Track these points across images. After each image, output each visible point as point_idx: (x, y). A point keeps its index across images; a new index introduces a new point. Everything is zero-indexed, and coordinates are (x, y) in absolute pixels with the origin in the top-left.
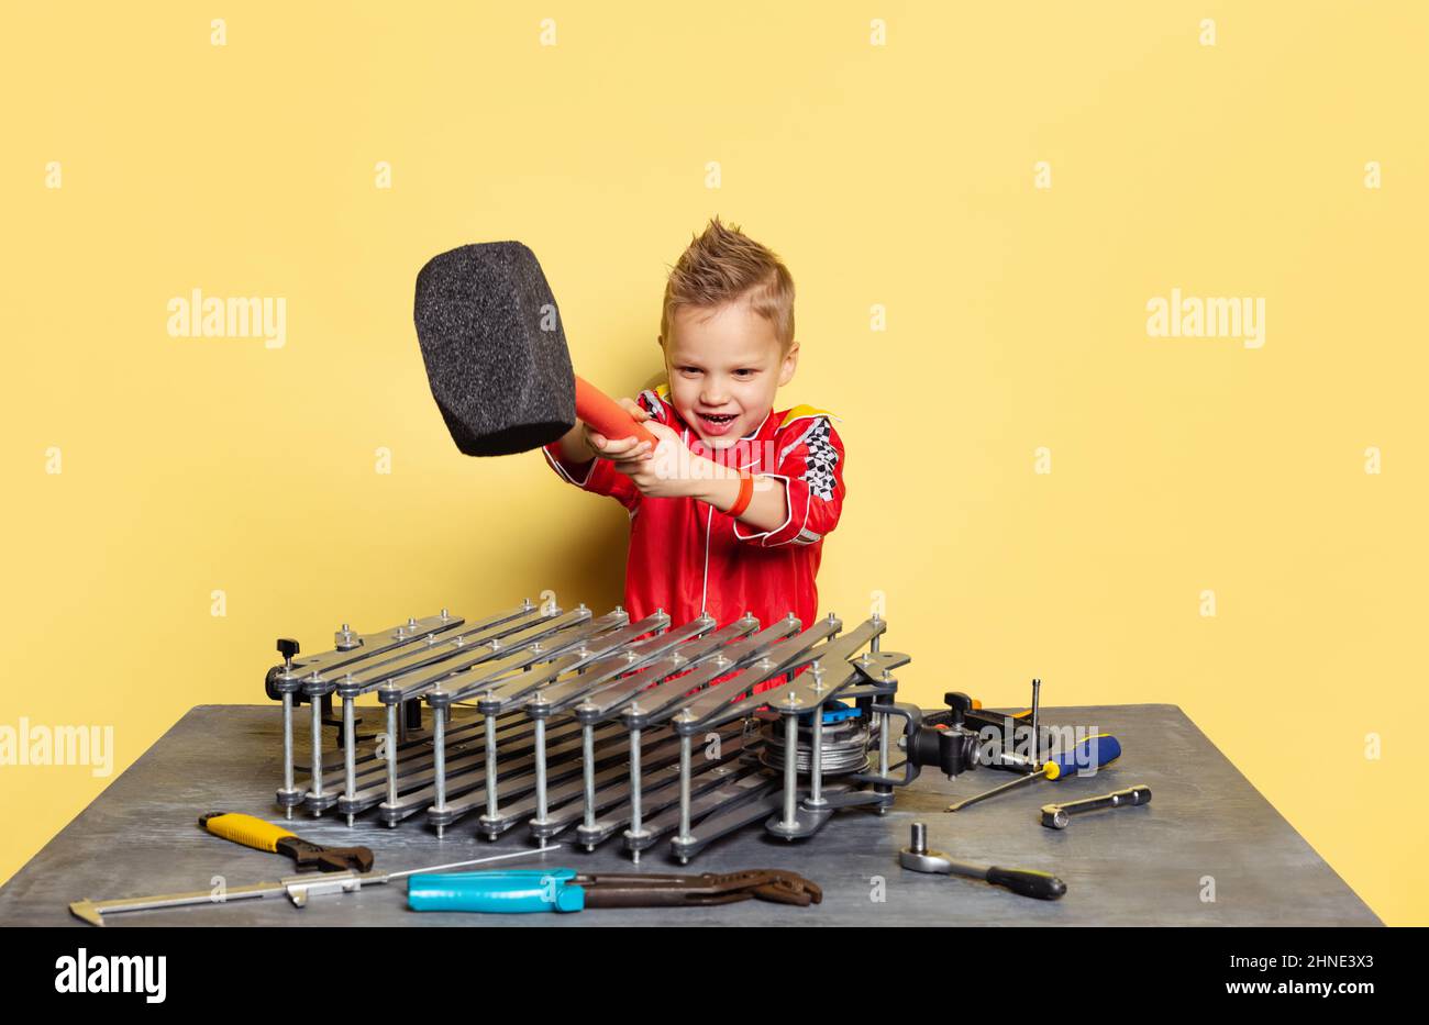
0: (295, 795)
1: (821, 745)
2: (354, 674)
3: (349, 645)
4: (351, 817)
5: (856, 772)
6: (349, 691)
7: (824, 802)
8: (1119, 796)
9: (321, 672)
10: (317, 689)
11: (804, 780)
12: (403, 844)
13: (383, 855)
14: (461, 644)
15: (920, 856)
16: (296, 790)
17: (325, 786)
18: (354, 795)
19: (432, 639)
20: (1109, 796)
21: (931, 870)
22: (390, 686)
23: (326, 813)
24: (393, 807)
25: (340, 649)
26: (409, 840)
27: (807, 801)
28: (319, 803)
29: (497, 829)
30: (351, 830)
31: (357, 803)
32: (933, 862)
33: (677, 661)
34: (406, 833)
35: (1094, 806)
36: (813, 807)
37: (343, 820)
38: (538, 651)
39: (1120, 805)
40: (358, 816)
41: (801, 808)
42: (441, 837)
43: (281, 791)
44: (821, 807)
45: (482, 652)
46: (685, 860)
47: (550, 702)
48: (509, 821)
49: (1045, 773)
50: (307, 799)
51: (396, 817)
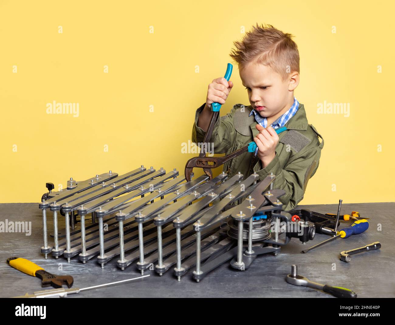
0: (48, 250)
1: (252, 230)
2: (69, 202)
3: (72, 187)
4: (69, 259)
5: (266, 240)
6: (67, 210)
7: (253, 252)
8: (369, 247)
9: (57, 201)
10: (55, 209)
11: (246, 242)
12: (87, 271)
13: (79, 277)
14: (115, 187)
15: (295, 279)
16: (49, 247)
17: (59, 246)
18: (70, 250)
19: (104, 184)
20: (365, 247)
21: (300, 285)
22: (82, 208)
23: (60, 257)
24: (84, 255)
25: (68, 189)
26: (90, 269)
27: (246, 252)
28: (57, 254)
29: (124, 266)
30: (69, 264)
31: (71, 253)
32: (301, 281)
33: (196, 195)
34: (89, 265)
35: (360, 251)
36: (249, 255)
37: (66, 259)
38: (143, 190)
39: (369, 250)
40: (72, 258)
41: (244, 255)
42: (103, 268)
43: (43, 248)
44: (252, 255)
45: (122, 190)
46: (198, 281)
47: (144, 216)
48: (129, 262)
49: (340, 235)
50: (52, 252)
51: (86, 259)
